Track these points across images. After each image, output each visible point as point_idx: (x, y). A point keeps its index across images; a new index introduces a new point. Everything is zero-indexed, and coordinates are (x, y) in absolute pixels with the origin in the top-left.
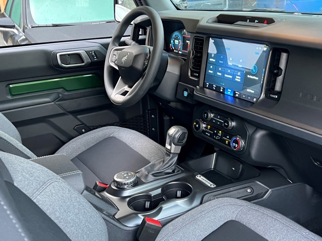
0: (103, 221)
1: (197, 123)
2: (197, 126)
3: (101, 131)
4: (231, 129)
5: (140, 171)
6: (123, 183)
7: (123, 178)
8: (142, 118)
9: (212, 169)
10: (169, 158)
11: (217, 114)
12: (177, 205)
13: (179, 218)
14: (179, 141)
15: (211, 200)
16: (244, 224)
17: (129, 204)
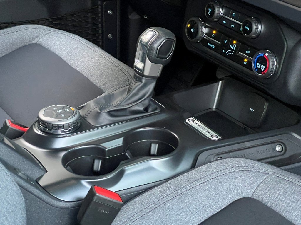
0: (18, 188)
1: (194, 24)
2: (193, 30)
3: (16, 33)
4: (255, 38)
5: (85, 105)
6: (54, 125)
7: (54, 116)
8: (90, 14)
9: (214, 110)
10: (139, 85)
11: (231, 9)
12: (151, 169)
13: (153, 191)
14: (160, 56)
15: (210, 162)
16: (269, 205)
17: (65, 162)
